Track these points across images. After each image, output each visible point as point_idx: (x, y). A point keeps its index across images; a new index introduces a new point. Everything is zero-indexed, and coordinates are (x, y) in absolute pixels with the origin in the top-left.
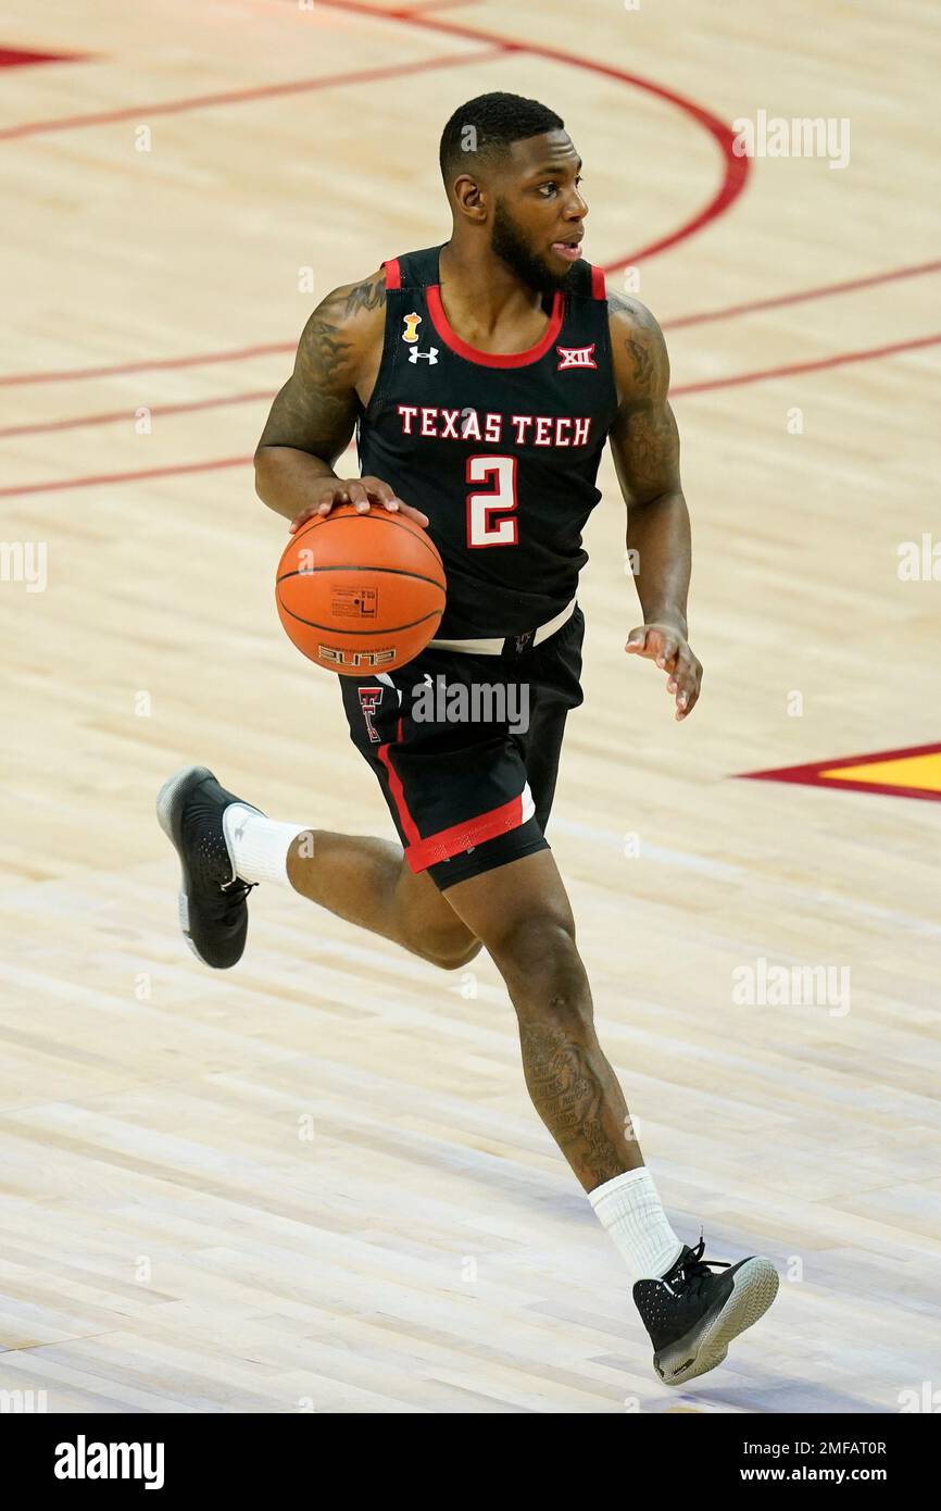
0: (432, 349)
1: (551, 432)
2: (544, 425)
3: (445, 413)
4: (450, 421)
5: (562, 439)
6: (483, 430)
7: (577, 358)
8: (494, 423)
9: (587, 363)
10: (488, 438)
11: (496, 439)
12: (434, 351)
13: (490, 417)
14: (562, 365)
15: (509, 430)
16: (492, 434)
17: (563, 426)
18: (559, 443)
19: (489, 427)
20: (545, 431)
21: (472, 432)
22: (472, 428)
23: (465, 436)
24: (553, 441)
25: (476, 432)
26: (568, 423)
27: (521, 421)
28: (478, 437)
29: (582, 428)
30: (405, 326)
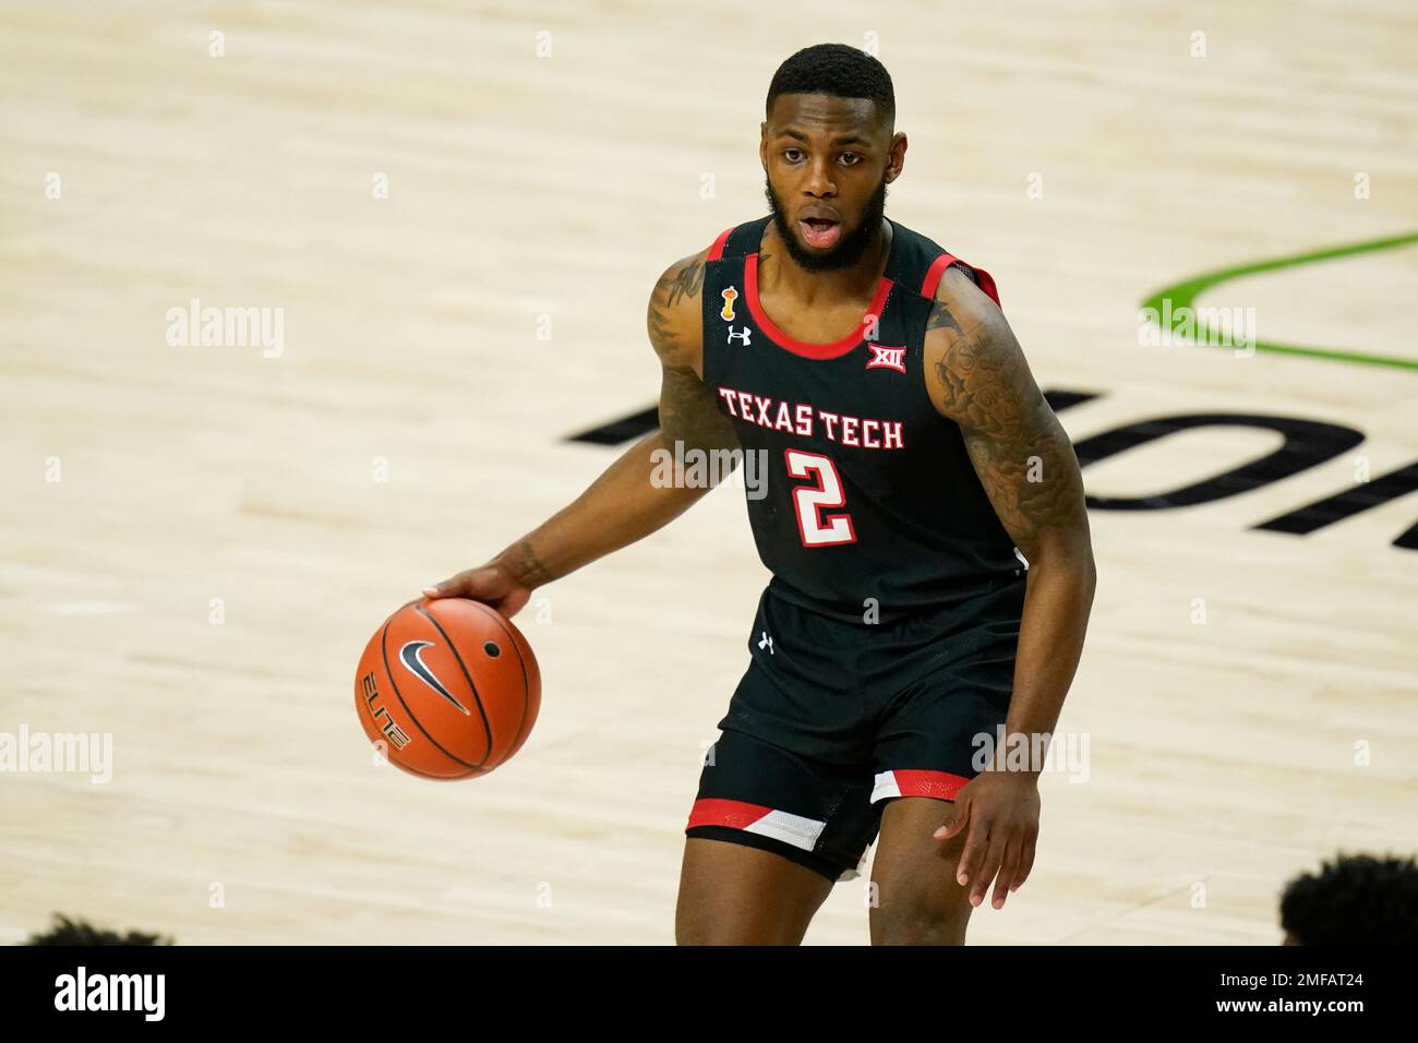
0: (746, 329)
1: (858, 433)
2: (850, 426)
3: (758, 400)
4: (763, 409)
5: (871, 441)
6: (794, 423)
7: (889, 358)
8: (804, 415)
9: (898, 365)
10: (800, 431)
11: (808, 432)
12: (747, 332)
13: (800, 409)
14: (872, 364)
15: (819, 425)
16: (804, 426)
17: (870, 428)
18: (867, 444)
19: (799, 419)
20: (851, 432)
21: (783, 423)
22: (784, 419)
23: (778, 426)
24: (861, 441)
25: (788, 424)
26: (875, 425)
27: (829, 418)
28: (790, 429)
29: (892, 431)
30: (722, 303)
